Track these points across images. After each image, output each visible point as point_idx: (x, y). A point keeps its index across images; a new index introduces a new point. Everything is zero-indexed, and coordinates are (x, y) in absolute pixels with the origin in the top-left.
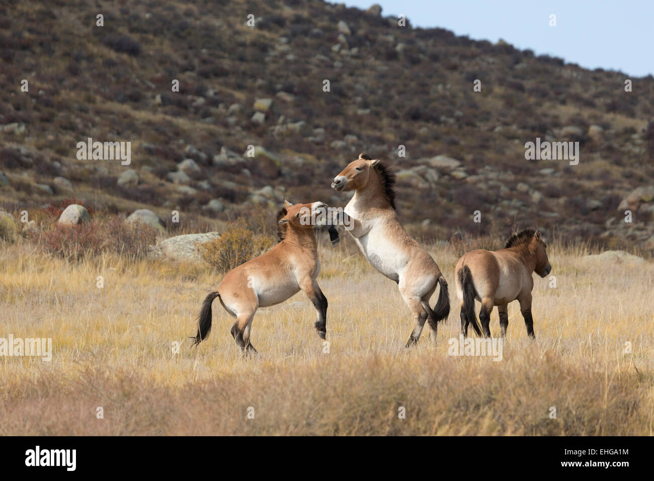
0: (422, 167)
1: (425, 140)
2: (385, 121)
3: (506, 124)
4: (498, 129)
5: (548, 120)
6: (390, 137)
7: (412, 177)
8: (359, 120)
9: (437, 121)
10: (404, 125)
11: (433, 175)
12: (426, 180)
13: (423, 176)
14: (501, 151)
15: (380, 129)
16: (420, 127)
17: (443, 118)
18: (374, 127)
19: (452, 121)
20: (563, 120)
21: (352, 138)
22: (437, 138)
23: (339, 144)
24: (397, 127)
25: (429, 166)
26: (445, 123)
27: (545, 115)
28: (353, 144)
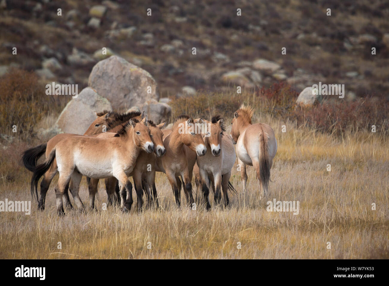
0: (247, 70)
1: (238, 46)
2: (200, 29)
3: (306, 32)
4: (301, 36)
5: (343, 29)
6: (207, 42)
7: (239, 78)
8: (178, 27)
9: (246, 29)
10: (217, 32)
11: (257, 76)
12: (251, 80)
13: (248, 76)
14: (306, 56)
15: (197, 36)
16: (232, 34)
17: (251, 27)
18: (192, 33)
19: (258, 29)
20: (357, 29)
21: (177, 43)
22: (247, 44)
23: (168, 48)
24: (212, 34)
25: (252, 68)
26: (253, 31)
27: (340, 24)
28: (180, 48)
